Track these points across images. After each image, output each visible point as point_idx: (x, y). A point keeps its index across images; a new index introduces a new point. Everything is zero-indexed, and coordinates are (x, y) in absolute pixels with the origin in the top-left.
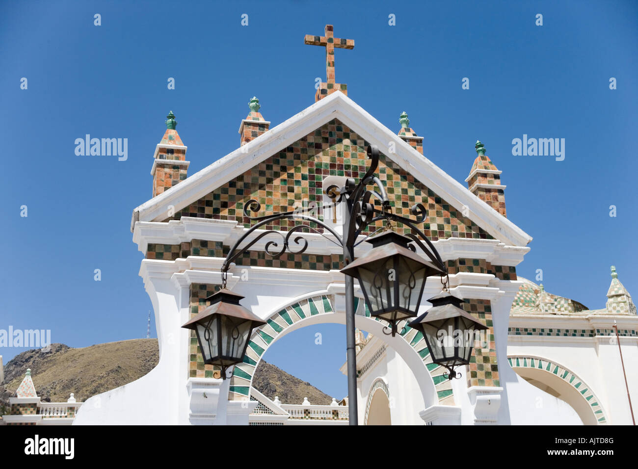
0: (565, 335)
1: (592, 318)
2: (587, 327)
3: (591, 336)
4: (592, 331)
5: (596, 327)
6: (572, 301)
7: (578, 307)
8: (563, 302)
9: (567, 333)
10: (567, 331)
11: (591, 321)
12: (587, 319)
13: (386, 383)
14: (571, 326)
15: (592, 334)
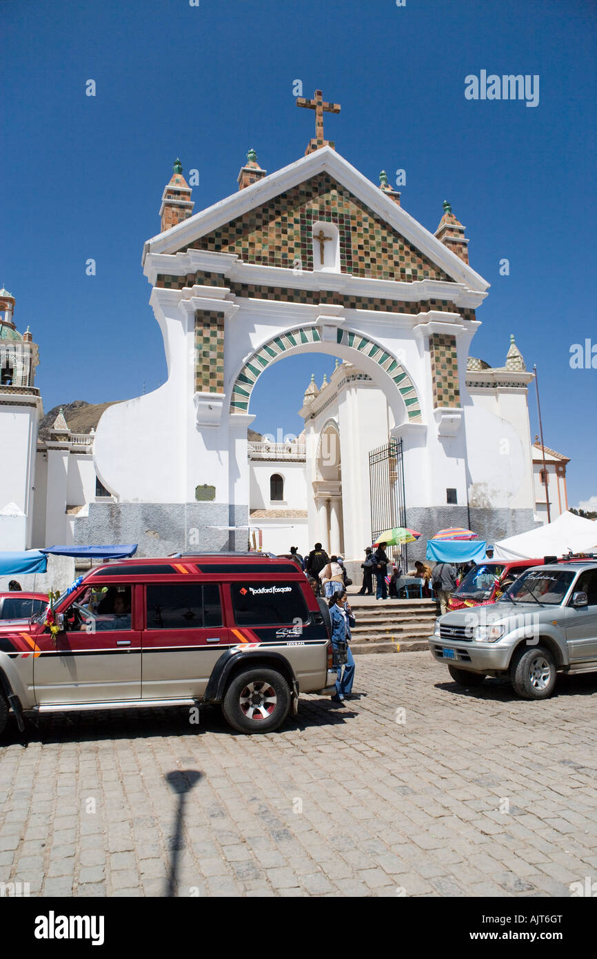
0: (476, 386)
1: (496, 374)
2: (491, 380)
3: (494, 387)
4: (495, 384)
5: (498, 379)
6: (482, 361)
7: (485, 366)
8: (474, 362)
9: (482, 385)
10: (477, 383)
11: (495, 376)
12: (492, 374)
13: (337, 421)
14: (479, 380)
15: (495, 385)
